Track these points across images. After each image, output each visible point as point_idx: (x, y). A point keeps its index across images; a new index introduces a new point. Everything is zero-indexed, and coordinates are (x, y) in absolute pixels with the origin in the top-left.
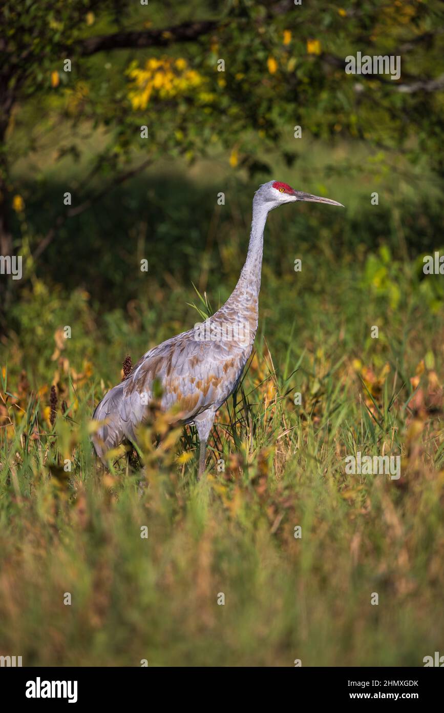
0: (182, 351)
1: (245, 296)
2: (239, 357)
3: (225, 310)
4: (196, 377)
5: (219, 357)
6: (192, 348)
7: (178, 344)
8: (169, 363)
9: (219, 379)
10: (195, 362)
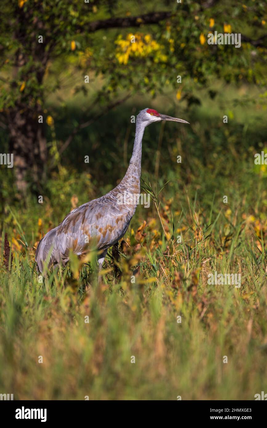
0: (91, 209)
1: (131, 179)
2: (126, 215)
3: (120, 187)
4: (99, 226)
5: (113, 214)
6: (98, 208)
7: (90, 205)
8: (84, 216)
9: (113, 228)
10: (99, 217)
